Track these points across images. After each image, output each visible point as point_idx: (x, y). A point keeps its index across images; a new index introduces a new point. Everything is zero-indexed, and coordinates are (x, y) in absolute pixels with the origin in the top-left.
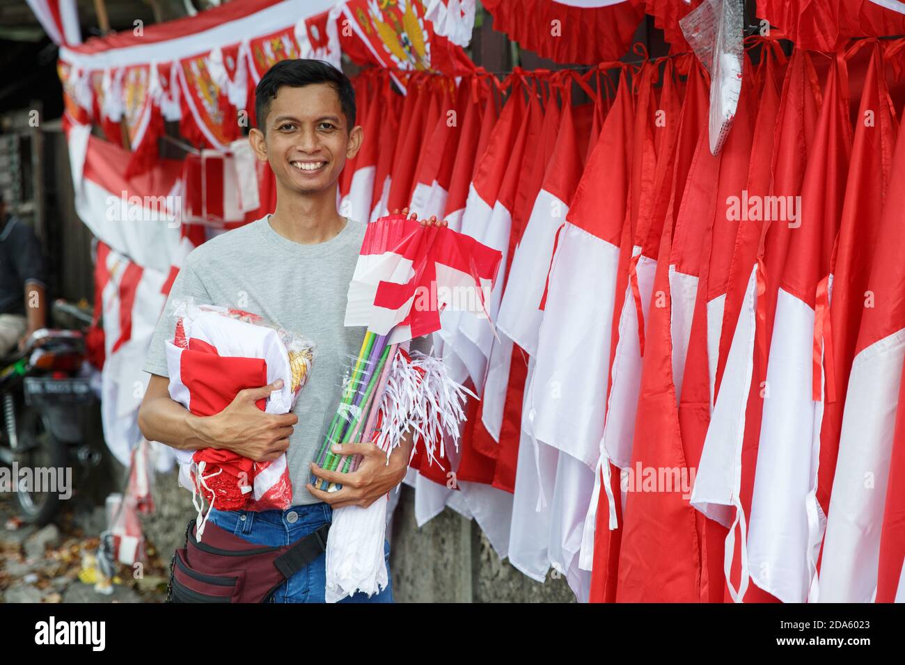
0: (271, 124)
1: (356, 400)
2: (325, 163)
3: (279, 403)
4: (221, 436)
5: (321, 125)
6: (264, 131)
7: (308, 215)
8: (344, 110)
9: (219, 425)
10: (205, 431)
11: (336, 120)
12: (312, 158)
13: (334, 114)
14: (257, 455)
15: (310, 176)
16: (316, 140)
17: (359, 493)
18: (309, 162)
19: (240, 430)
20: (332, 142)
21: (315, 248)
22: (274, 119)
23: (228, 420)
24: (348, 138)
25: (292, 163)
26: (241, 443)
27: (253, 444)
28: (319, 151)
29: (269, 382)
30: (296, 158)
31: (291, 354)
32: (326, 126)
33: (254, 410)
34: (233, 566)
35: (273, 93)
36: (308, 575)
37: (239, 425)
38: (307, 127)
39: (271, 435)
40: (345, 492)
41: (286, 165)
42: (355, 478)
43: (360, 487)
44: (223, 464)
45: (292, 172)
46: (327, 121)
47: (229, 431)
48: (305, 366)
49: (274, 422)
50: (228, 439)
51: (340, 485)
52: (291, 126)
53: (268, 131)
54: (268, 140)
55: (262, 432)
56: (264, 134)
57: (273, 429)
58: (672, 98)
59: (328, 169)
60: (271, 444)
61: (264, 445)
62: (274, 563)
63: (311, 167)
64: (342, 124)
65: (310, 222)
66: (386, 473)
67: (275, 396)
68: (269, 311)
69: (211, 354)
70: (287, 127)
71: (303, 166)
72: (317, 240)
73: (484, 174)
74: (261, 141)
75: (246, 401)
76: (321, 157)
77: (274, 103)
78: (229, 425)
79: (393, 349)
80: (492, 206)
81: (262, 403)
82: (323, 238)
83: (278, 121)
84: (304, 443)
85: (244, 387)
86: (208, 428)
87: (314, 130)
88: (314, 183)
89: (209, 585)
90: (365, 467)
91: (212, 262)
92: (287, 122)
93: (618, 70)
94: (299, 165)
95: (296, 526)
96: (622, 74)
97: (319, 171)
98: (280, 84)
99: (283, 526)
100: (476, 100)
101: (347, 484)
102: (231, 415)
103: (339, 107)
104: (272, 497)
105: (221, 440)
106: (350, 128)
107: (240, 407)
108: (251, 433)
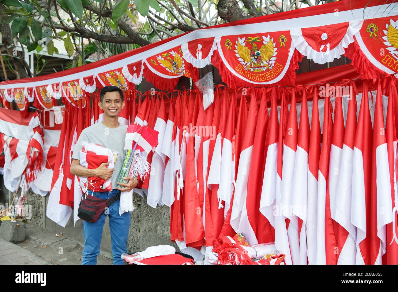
0: (104, 100)
1: (127, 167)
2: (117, 110)
3: (111, 166)
4: (97, 174)
5: (116, 101)
6: (102, 102)
7: (113, 122)
8: (121, 98)
9: (97, 171)
10: (93, 173)
11: (119, 100)
12: (114, 109)
13: (119, 98)
14: (106, 178)
15: (113, 113)
16: (115, 105)
17: (129, 188)
18: (113, 110)
19: (102, 172)
20: (119, 105)
21: (114, 129)
22: (105, 100)
23: (99, 170)
24: (122, 104)
25: (109, 110)
26: (102, 175)
27: (105, 176)
28: (115, 107)
29: (108, 161)
30: (110, 109)
31: (114, 155)
32: (117, 101)
33: (105, 168)
34: (97, 204)
35: (104, 94)
36: (113, 206)
37: (102, 171)
38: (113, 101)
39: (109, 174)
40: (126, 188)
41: (108, 110)
42: (129, 185)
43: (130, 187)
44: (97, 180)
45: (109, 112)
46: (118, 100)
47: (99, 172)
48: (117, 158)
49: (110, 171)
50: (99, 174)
51: (125, 187)
52: (109, 101)
53: (103, 102)
54: (103, 104)
55: (107, 173)
56: (102, 103)
57: (110, 172)
58: (192, 98)
59: (117, 111)
60: (109, 176)
61: (107, 176)
62: (106, 203)
63: (114, 111)
64: (121, 101)
65: (113, 123)
66: (135, 183)
67: (110, 164)
68: (104, 144)
69: (94, 154)
70: (108, 101)
71: (112, 110)
72: (114, 128)
73: (140, 114)
74: (101, 105)
75: (104, 166)
76: (116, 108)
77: (105, 96)
78: (99, 171)
79: (135, 155)
80: (144, 121)
81: (107, 166)
82: (116, 127)
83: (106, 100)
84: (115, 175)
85: (103, 162)
86: (94, 172)
87: (114, 102)
88: (114, 114)
89: (91, 209)
90: (130, 182)
91: (90, 132)
92: (108, 100)
93: (178, 92)
94: (111, 110)
95: (111, 194)
96: (178, 93)
97: (115, 112)
98: (106, 91)
99: (108, 194)
100: (135, 98)
101: (127, 186)
102: (100, 169)
103: (120, 97)
104: (108, 188)
105: (98, 175)
106: (122, 102)
107: (102, 167)
108: (105, 173)
